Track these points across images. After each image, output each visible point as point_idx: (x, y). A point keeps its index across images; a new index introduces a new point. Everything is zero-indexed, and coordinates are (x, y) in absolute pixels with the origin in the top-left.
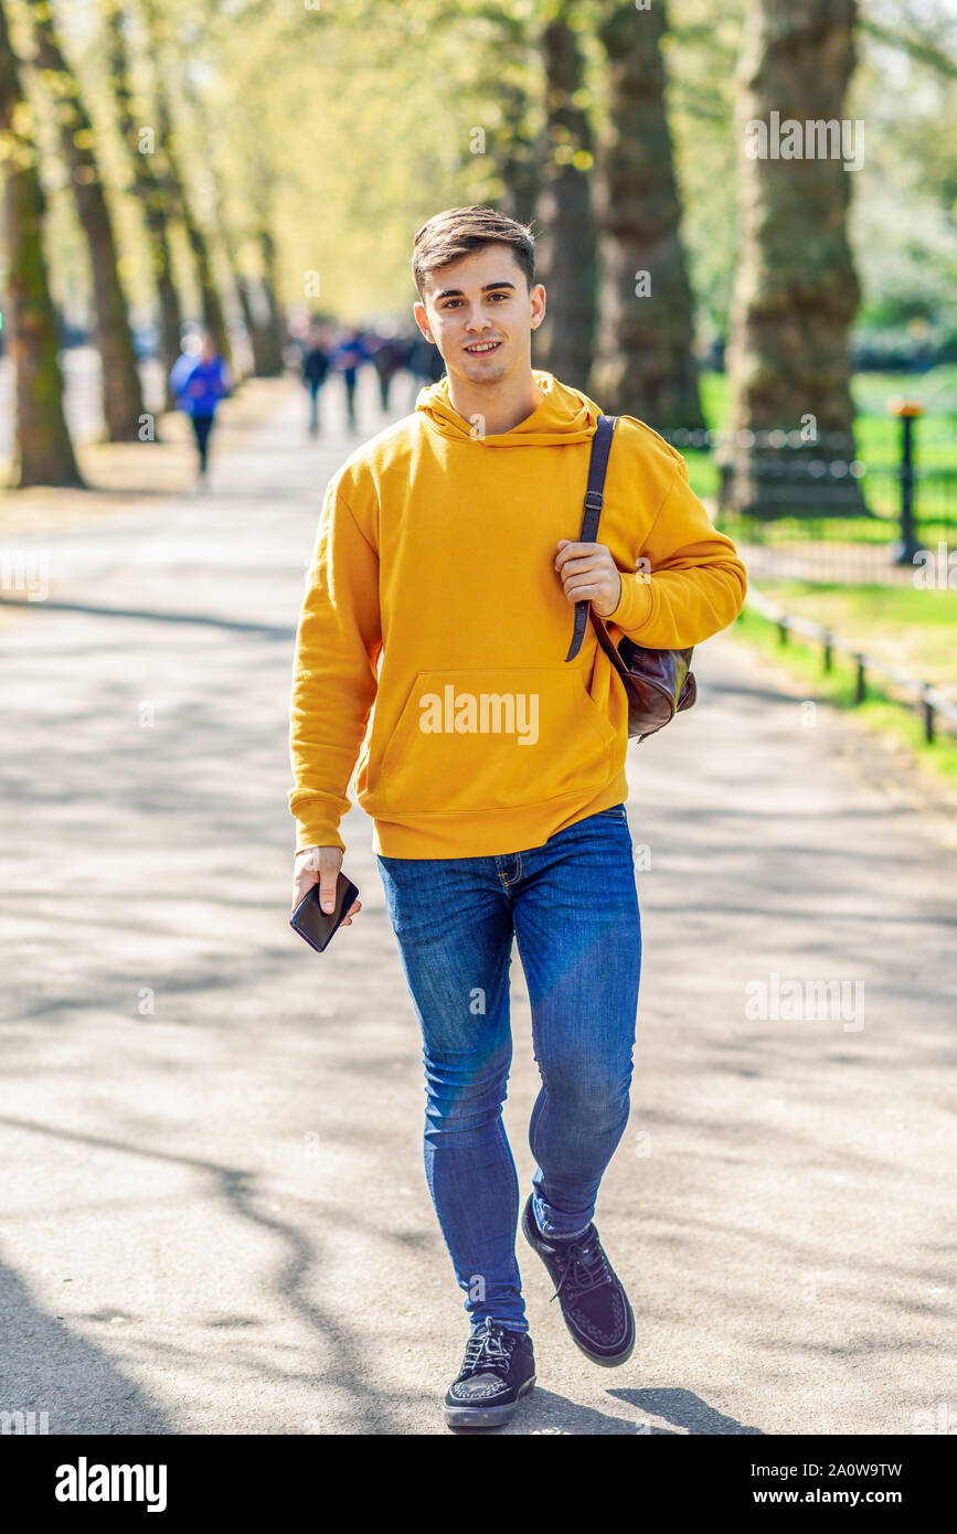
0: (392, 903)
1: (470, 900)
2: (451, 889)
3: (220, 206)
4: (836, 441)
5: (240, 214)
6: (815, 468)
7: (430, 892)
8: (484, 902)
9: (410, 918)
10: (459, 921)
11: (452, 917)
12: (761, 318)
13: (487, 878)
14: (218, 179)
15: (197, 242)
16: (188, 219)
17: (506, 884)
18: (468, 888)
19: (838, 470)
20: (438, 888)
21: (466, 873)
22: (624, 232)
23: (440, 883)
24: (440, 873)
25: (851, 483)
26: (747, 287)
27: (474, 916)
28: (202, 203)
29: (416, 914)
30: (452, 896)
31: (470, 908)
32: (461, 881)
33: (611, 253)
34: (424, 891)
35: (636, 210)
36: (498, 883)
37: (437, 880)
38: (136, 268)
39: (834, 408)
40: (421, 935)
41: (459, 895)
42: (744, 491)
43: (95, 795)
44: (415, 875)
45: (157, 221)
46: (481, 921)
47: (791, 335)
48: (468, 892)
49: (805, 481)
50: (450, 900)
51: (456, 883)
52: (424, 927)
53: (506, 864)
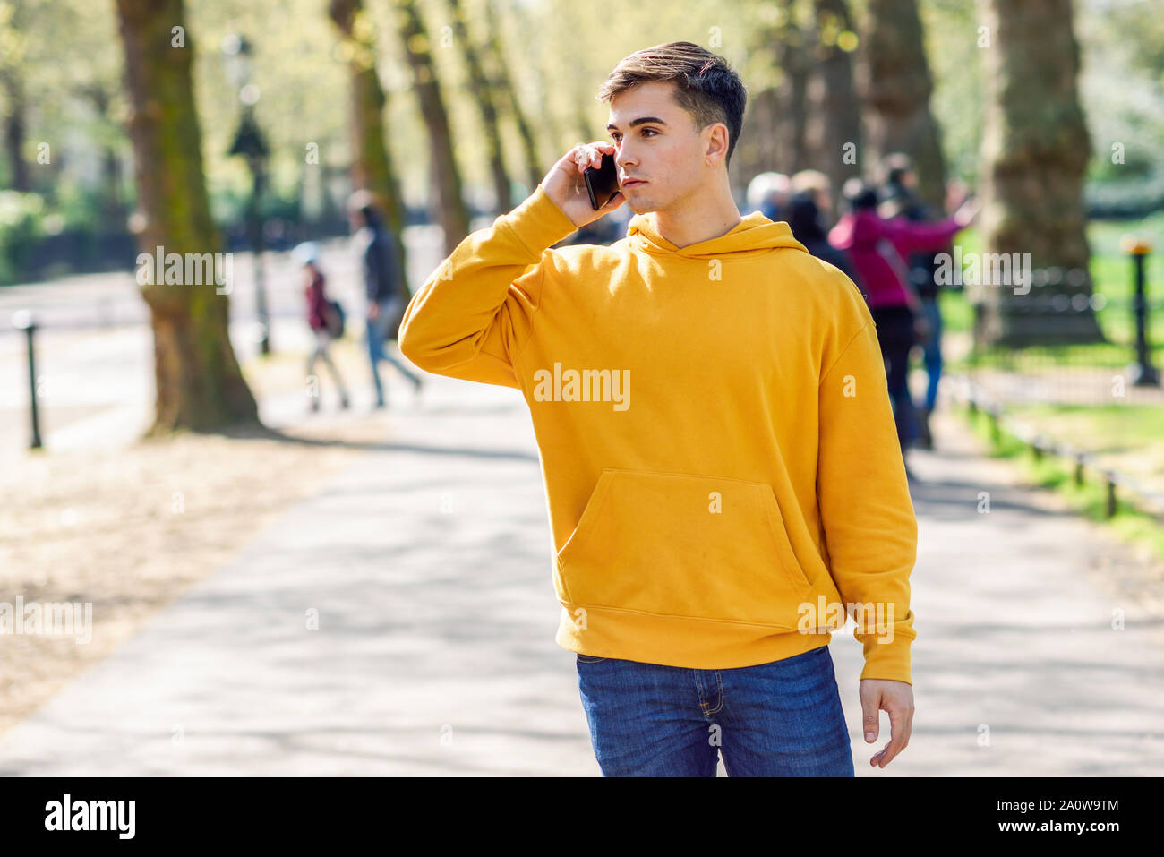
0: (593, 733)
1: (670, 729)
2: (651, 718)
3: (544, 100)
4: (1074, 279)
5: (562, 106)
6: (1058, 303)
7: (630, 723)
8: (684, 731)
9: (611, 747)
10: (659, 750)
11: (652, 745)
12: (1007, 174)
13: (688, 709)
14: (542, 77)
15: (525, 131)
16: (516, 110)
17: (708, 713)
18: (668, 718)
19: (1078, 303)
20: (639, 717)
21: (667, 704)
22: (885, 106)
23: (640, 713)
24: (641, 702)
25: (1089, 314)
26: (993, 147)
27: (674, 744)
28: (529, 97)
29: (616, 743)
30: (653, 725)
31: (671, 737)
32: (662, 711)
33: (874, 124)
34: (625, 721)
35: (893, 86)
36: (700, 711)
37: (638, 710)
38: (471, 153)
39: (1072, 249)
40: (622, 764)
41: (659, 724)
42: (995, 326)
43: (405, 627)
44: (616, 706)
45: (490, 115)
46: (683, 749)
47: (1032, 187)
48: (668, 722)
49: (1050, 314)
50: (650, 730)
51: (657, 713)
52: (625, 757)
53: (707, 695)
